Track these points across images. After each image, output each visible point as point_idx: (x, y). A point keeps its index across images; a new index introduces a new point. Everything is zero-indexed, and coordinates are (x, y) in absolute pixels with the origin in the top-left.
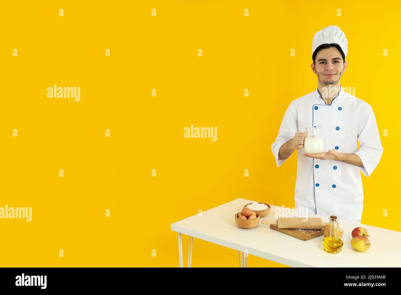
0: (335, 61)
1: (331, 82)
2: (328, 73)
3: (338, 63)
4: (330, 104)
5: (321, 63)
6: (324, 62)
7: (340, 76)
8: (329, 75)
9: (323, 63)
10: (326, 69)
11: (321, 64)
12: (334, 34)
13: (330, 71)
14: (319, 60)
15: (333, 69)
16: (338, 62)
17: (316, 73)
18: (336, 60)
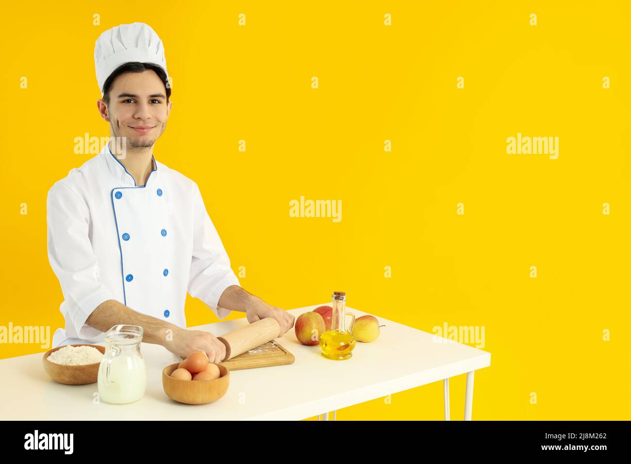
0: (154, 100)
1: (146, 144)
2: (141, 124)
3: (159, 104)
4: (143, 185)
5: (124, 102)
6: (130, 99)
7: (162, 130)
8: (141, 129)
9: (128, 101)
10: (136, 117)
11: (124, 104)
12: (147, 43)
13: (144, 121)
14: (121, 96)
15: (151, 117)
16: (159, 102)
17: (108, 120)
18: (154, 98)
